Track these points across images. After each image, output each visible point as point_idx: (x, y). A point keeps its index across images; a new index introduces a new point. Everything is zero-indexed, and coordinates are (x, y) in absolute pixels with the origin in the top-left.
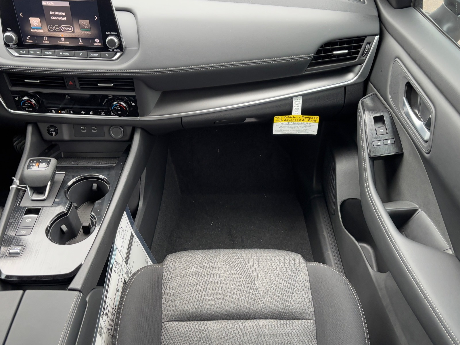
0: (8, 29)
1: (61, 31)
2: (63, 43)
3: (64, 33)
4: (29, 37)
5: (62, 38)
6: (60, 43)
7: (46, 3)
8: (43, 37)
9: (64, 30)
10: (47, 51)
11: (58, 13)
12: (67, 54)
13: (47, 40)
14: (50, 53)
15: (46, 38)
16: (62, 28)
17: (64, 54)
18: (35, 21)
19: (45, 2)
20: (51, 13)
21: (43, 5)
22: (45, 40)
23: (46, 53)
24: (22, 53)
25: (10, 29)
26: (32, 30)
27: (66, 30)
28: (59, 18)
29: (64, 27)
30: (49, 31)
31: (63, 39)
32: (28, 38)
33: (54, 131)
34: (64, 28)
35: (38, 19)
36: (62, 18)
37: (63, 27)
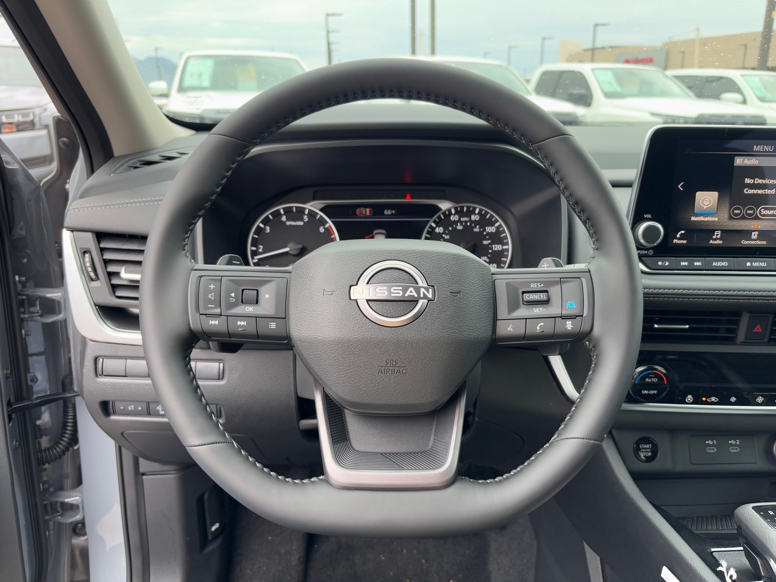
0: (646, 216)
1: (757, 218)
2: (753, 242)
3: (762, 221)
4: (683, 232)
5: (753, 233)
6: (746, 242)
7: (743, 161)
8: (713, 231)
9: (764, 215)
10: (718, 261)
11: (760, 181)
12: (763, 264)
13: (720, 239)
14: (724, 264)
15: (719, 233)
16: (760, 212)
17: (756, 264)
18: (706, 199)
19: (741, 159)
20: (748, 181)
21: (735, 165)
22: (714, 237)
23: (714, 264)
24: (661, 265)
25: (649, 216)
26: (693, 219)
27: (767, 215)
28: (760, 192)
29: (766, 209)
30: (731, 218)
31: (754, 235)
32: (678, 236)
33: (649, 450)
34: (763, 212)
35: (715, 194)
36: (766, 190)
37: (762, 210)
